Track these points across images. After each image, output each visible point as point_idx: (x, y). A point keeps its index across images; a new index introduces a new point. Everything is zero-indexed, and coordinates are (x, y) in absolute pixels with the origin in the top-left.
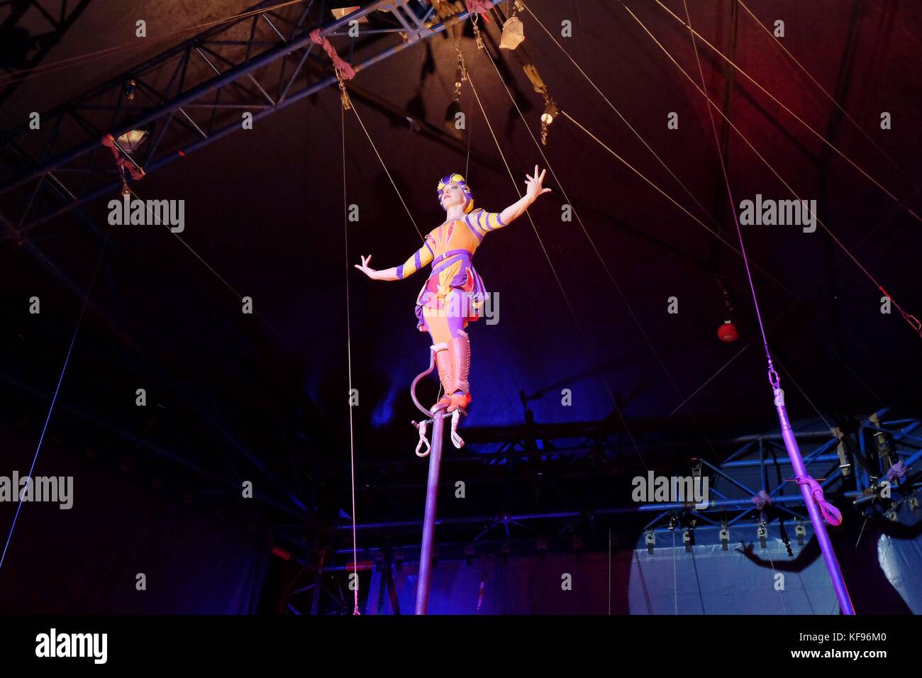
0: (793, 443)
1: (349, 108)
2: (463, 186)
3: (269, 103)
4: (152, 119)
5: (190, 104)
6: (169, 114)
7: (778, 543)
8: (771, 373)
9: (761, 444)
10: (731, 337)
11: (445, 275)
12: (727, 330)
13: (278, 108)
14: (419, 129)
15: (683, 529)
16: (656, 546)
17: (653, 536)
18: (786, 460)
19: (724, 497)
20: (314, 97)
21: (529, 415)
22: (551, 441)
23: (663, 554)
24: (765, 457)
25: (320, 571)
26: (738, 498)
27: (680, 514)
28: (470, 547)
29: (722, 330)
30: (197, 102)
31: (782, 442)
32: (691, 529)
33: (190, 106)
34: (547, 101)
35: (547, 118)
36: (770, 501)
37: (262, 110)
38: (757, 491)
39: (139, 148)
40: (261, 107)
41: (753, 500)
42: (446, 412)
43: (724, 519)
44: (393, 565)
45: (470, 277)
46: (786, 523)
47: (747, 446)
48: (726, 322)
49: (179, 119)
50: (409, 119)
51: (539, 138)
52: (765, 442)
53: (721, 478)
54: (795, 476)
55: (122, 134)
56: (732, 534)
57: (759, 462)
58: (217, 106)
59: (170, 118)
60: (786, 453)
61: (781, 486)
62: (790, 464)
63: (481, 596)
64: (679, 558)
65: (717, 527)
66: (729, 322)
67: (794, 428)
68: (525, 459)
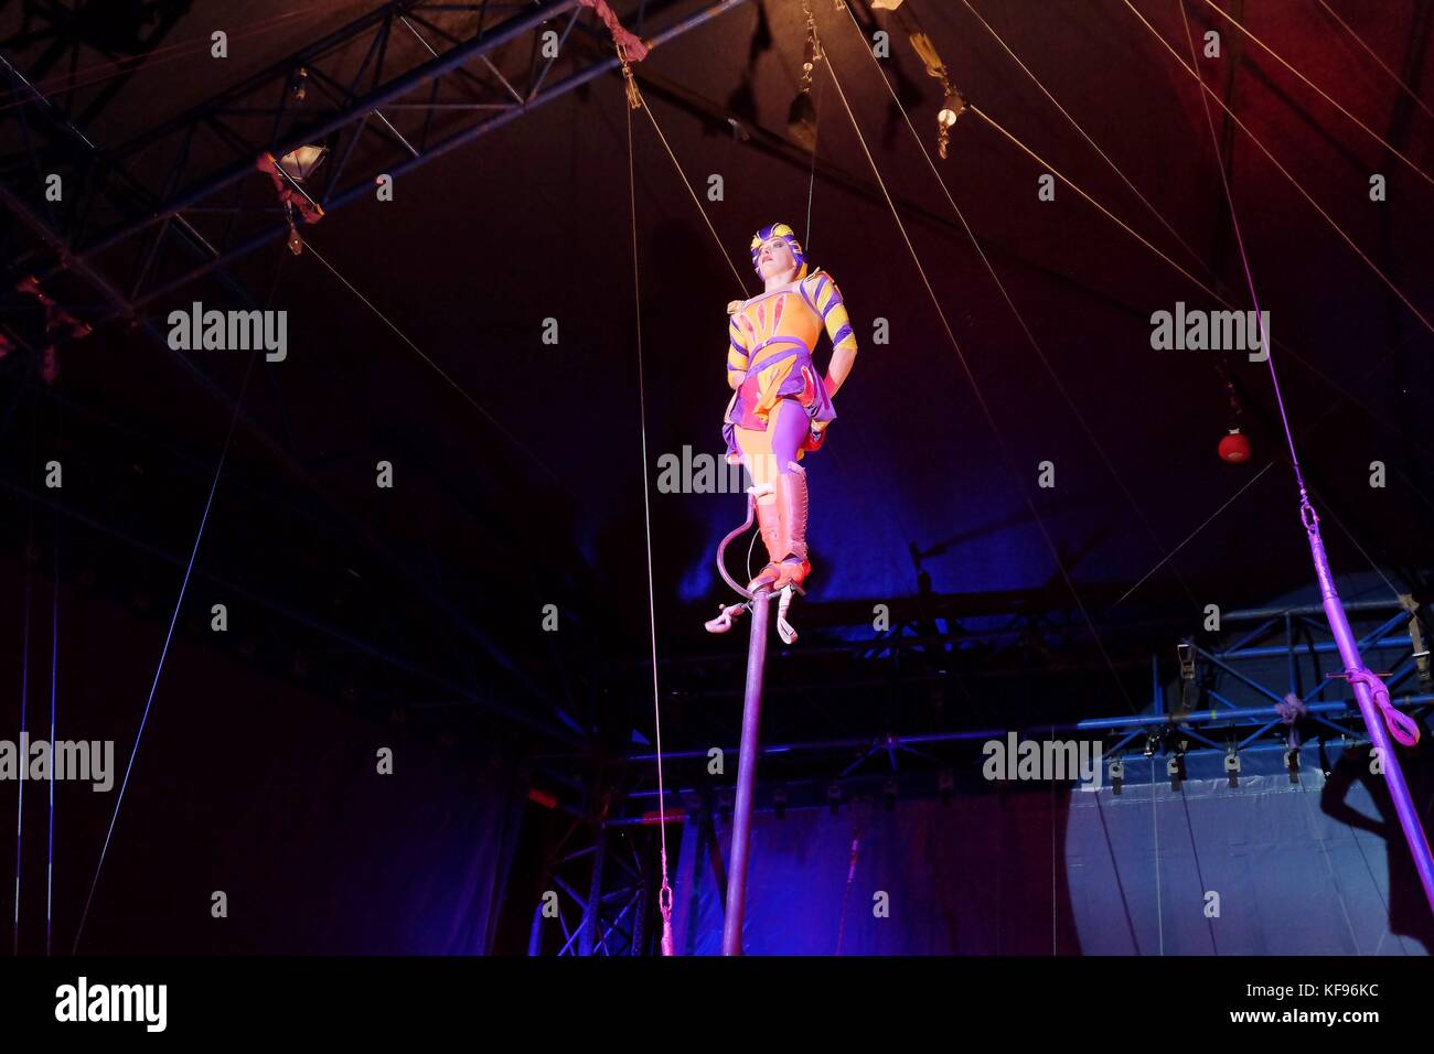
0: (1342, 618)
1: (639, 106)
2: (790, 243)
3: (512, 100)
4: (333, 128)
5: (391, 103)
6: (360, 120)
7: (1316, 775)
8: (1306, 510)
9: (1288, 621)
10: (1241, 455)
11: (768, 377)
12: (1233, 446)
13: (527, 107)
14: (748, 137)
15: (1168, 755)
16: (1125, 782)
17: (1121, 766)
18: (1330, 646)
19: (1230, 705)
20: (583, 91)
21: (924, 581)
22: (959, 622)
23: (1136, 793)
24: (1295, 642)
25: (604, 826)
26: (1254, 706)
27: (1162, 732)
28: (835, 787)
29: (1225, 443)
30: (401, 101)
31: (1323, 618)
32: (1180, 755)
33: (394, 107)
34: (948, 90)
35: (947, 117)
36: (1303, 710)
37: (501, 112)
38: (1283, 696)
39: (314, 174)
40: (502, 107)
41: (1278, 709)
42: (772, 590)
43: (1231, 740)
44: (716, 816)
45: (808, 382)
46: (1327, 744)
47: (1268, 624)
48: (1232, 432)
49: (374, 127)
50: (731, 121)
51: (933, 147)
52: (1295, 619)
53: (1228, 676)
54: (1345, 669)
55: (288, 153)
56: (1243, 761)
57: (1285, 650)
58: (436, 107)
59: (362, 125)
60: (1329, 634)
61: (1321, 687)
62: (1337, 653)
63: (853, 862)
64: (1160, 799)
65: (1220, 752)
66: (1236, 431)
67: (1341, 595)
68: (920, 649)
